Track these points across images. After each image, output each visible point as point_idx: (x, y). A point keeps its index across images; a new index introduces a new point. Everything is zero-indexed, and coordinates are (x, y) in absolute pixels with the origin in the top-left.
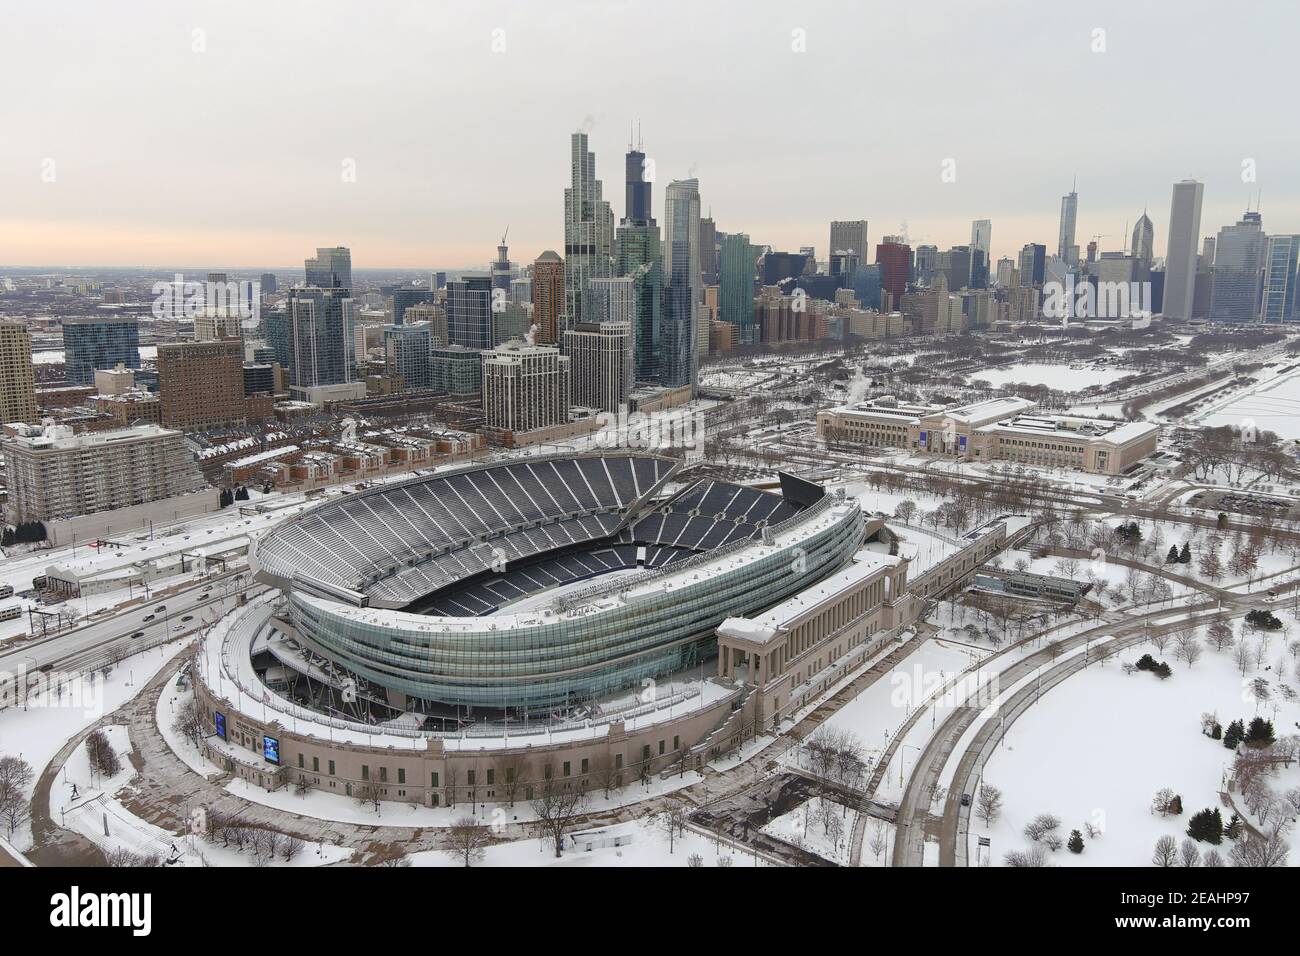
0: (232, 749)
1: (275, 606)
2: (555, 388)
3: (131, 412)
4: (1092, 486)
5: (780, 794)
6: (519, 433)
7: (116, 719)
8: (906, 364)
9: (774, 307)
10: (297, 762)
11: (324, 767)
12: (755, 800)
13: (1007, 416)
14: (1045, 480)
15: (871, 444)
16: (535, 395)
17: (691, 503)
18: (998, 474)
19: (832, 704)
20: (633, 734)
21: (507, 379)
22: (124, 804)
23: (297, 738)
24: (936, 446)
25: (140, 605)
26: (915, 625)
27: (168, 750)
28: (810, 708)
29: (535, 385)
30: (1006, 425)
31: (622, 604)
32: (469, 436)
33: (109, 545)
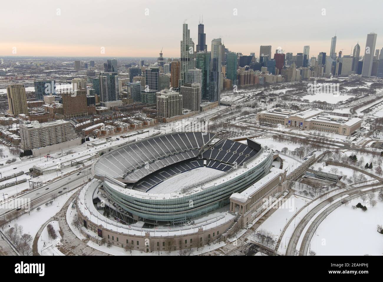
0: (88, 231)
1: (99, 182)
2: (178, 104)
3: (55, 111)
4: (341, 140)
5: (249, 250)
6: (168, 118)
7: (55, 218)
8: (283, 93)
9: (243, 74)
10: (107, 237)
11: (115, 239)
12: (242, 252)
13: (315, 115)
14: (327, 137)
15: (273, 123)
16: (172, 107)
17: (220, 146)
18: (312, 135)
19: (264, 218)
20: (206, 231)
21: (164, 102)
22: (58, 249)
23: (107, 230)
24: (293, 125)
25: (60, 179)
26: (288, 189)
27: (70, 230)
28: (257, 219)
29: (172, 104)
30: (315, 119)
31: (202, 190)
32: (153, 120)
33: (50, 158)
